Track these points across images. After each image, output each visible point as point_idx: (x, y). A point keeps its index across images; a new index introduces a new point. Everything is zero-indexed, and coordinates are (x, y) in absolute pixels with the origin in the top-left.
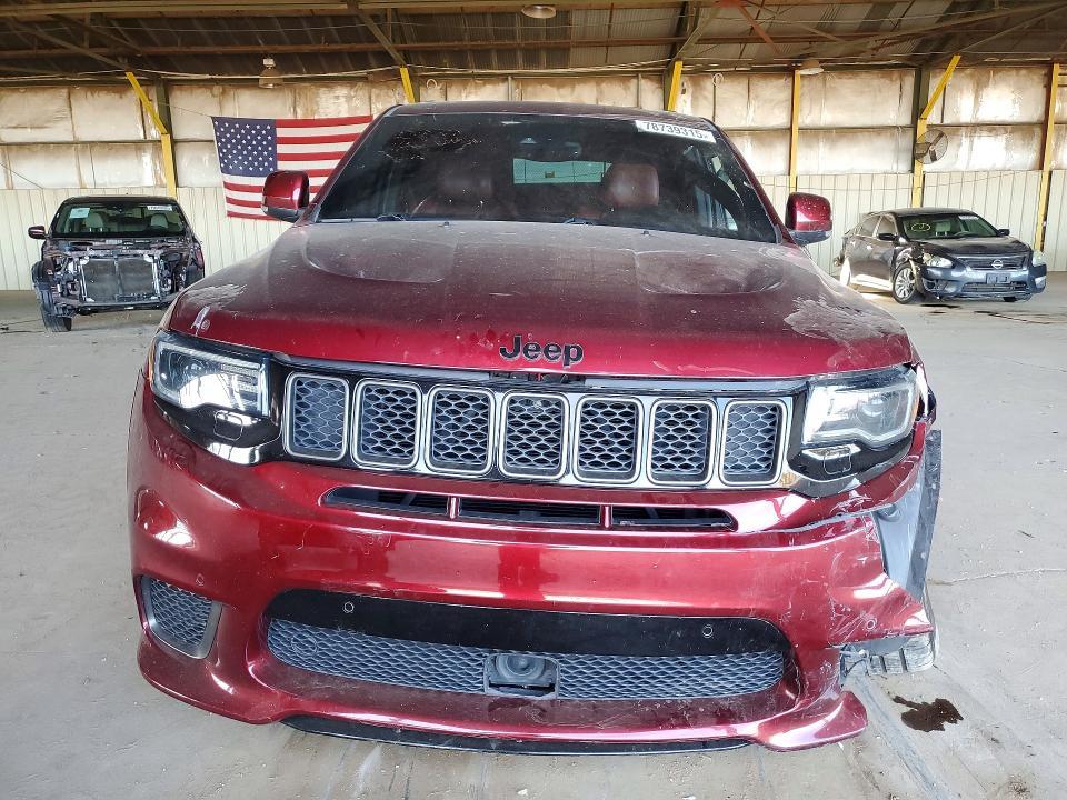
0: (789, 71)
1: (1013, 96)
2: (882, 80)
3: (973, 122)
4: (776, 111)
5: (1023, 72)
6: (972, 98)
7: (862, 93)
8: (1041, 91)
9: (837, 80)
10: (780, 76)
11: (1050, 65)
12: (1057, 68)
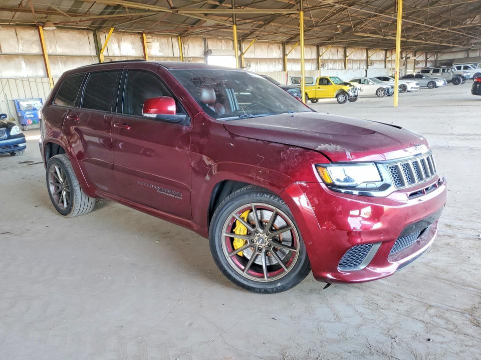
0: (35, 26)
1: (131, 46)
2: (81, 35)
3: (120, 55)
4: (34, 46)
5: (133, 36)
6: (117, 45)
7: (73, 40)
8: (141, 44)
9: (60, 33)
10: (32, 29)
11: (142, 34)
12: (144, 35)
